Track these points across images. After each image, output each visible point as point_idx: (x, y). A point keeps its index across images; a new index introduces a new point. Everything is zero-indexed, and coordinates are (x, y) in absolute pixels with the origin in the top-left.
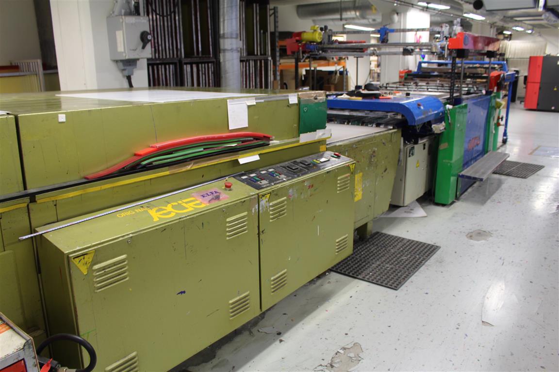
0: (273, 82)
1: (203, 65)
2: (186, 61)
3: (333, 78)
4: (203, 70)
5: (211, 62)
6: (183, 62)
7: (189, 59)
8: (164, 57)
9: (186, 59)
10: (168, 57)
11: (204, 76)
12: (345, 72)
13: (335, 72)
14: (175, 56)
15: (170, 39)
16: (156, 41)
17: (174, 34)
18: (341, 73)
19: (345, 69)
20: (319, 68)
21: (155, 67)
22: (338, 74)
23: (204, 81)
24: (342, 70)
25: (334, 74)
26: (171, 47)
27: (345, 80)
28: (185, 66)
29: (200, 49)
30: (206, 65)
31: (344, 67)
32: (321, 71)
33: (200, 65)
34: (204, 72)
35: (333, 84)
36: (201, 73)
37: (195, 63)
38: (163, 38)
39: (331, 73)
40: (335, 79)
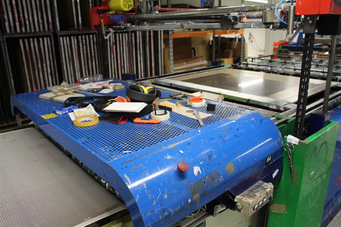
0: (164, 50)
1: (84, 37)
2: (62, 34)
3: (233, 44)
4: (84, 41)
5: (93, 34)
6: (59, 35)
7: (66, 32)
8: (33, 31)
9: (62, 32)
10: (37, 30)
11: (85, 47)
12: (243, 40)
13: (235, 39)
14: (46, 29)
15: (39, 13)
16: (21, 15)
17: (43, 8)
18: (240, 40)
19: (242, 37)
20: (222, 36)
21: (26, 40)
22: (237, 41)
23: (85, 52)
24: (240, 37)
25: (234, 41)
26: (40, 21)
27: (242, 46)
28: (61, 39)
29: (80, 22)
30: (87, 37)
31: (241, 35)
32: (224, 38)
33: (80, 37)
34: (84, 43)
35: (233, 49)
36: (81, 44)
37: (74, 35)
38: (30, 12)
39: (231, 39)
40: (234, 45)
